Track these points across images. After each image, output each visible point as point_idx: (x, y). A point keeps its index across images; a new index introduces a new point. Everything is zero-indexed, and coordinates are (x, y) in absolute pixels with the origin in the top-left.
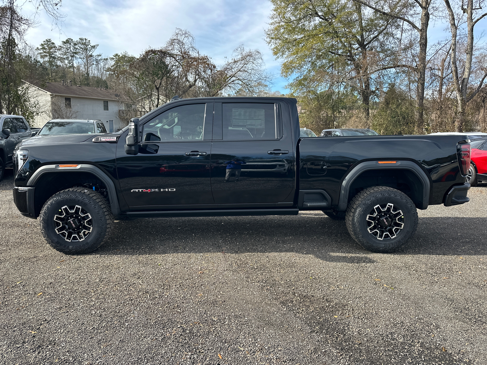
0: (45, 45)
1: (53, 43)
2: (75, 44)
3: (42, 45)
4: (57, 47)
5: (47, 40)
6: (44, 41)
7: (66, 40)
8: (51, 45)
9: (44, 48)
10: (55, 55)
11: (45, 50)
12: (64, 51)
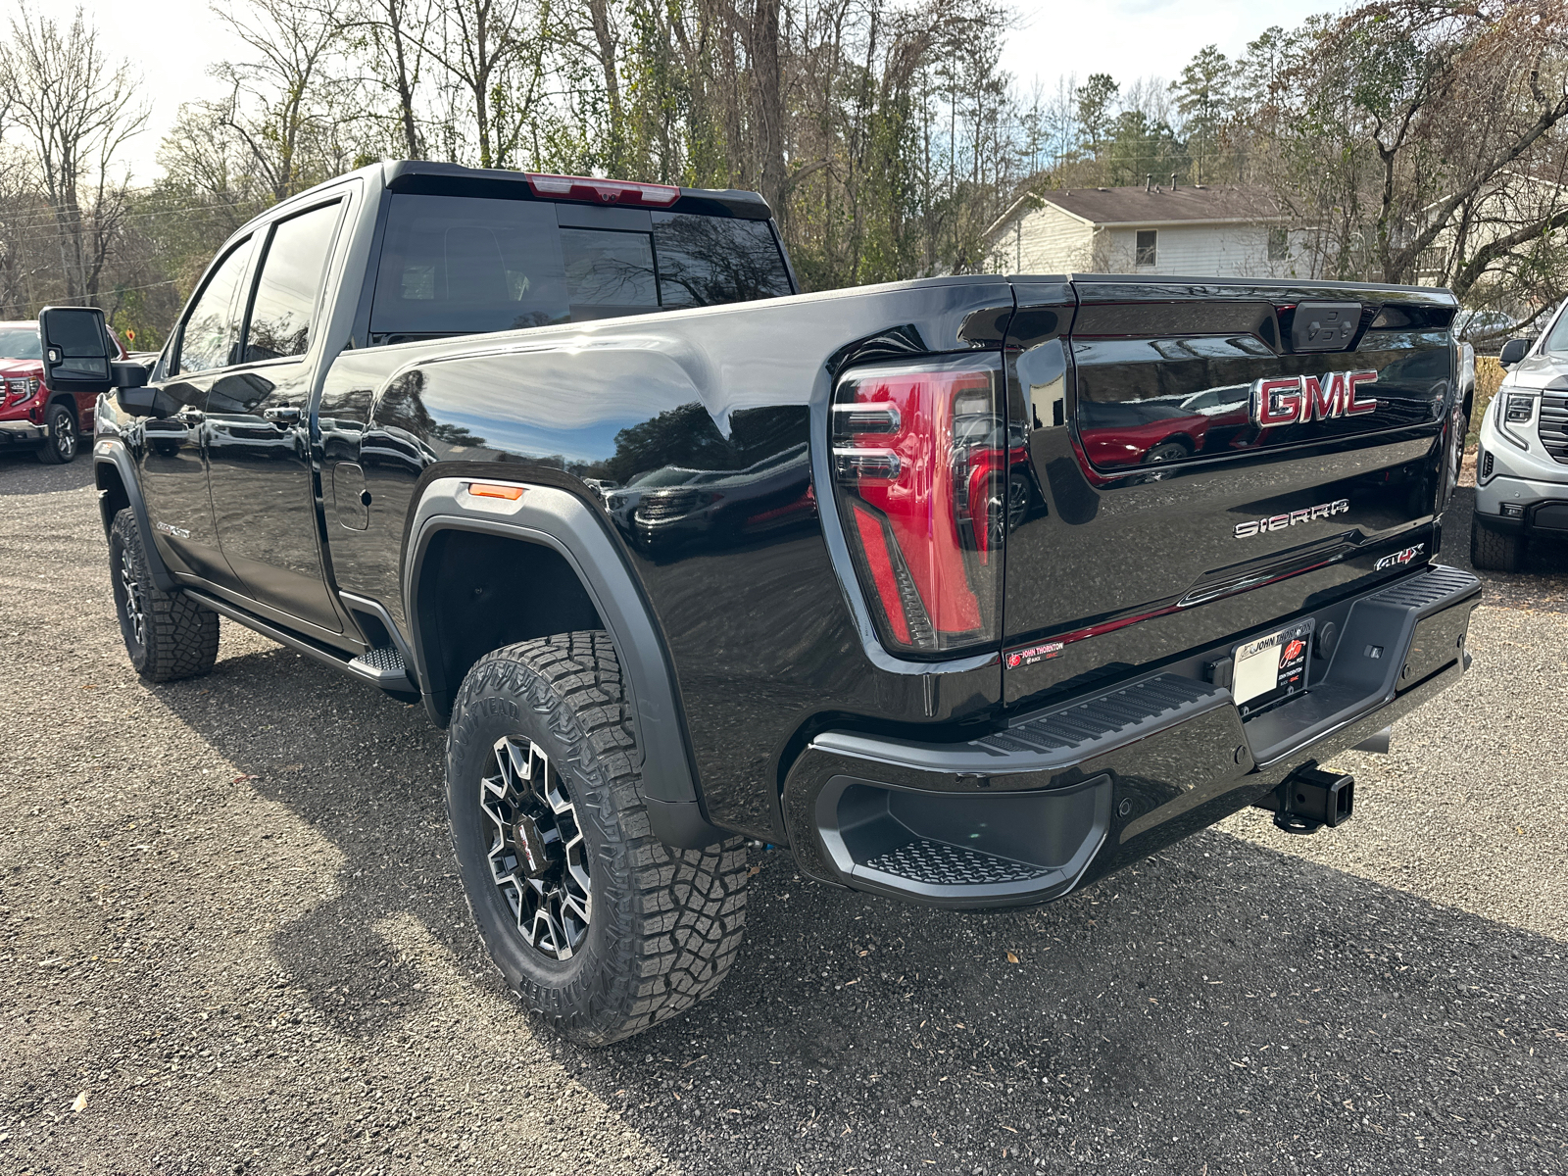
0: (1197, 70)
1: (1221, 57)
2: (1290, 43)
3: (1189, 70)
4: (1230, 68)
5: (1203, 52)
6: (1196, 57)
7: (1261, 38)
8: (1214, 64)
9: (1192, 80)
10: (1223, 94)
11: (1193, 87)
12: (1253, 75)
